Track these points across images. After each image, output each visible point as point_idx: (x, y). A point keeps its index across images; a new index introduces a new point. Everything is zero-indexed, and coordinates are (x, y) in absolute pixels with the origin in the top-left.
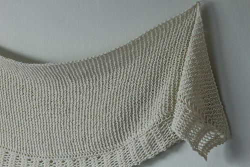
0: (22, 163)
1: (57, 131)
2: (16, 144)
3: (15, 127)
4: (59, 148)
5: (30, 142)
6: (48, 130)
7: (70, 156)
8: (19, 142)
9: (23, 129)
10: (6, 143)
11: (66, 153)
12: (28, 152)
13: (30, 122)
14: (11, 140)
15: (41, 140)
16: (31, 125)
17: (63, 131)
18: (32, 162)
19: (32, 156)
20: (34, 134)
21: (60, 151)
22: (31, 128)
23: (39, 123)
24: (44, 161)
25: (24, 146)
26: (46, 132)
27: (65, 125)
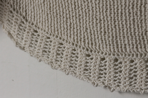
0: (79, 59)
1: (124, 18)
2: (72, 33)
3: (70, 9)
4: (126, 42)
5: (89, 31)
6: (112, 15)
7: (141, 55)
8: (75, 30)
9: (81, 13)
10: (60, 31)
11: (135, 49)
12: (87, 45)
13: (90, 4)
14: (65, 27)
15: (102, 30)
16: (90, 8)
17: (132, 18)
18: (92, 59)
19: (91, 51)
20: (95, 20)
21: (127, 47)
22: (91, 12)
23: (101, 6)
24: (107, 59)
25: (82, 37)
26: (109, 19)
27: (135, 10)
